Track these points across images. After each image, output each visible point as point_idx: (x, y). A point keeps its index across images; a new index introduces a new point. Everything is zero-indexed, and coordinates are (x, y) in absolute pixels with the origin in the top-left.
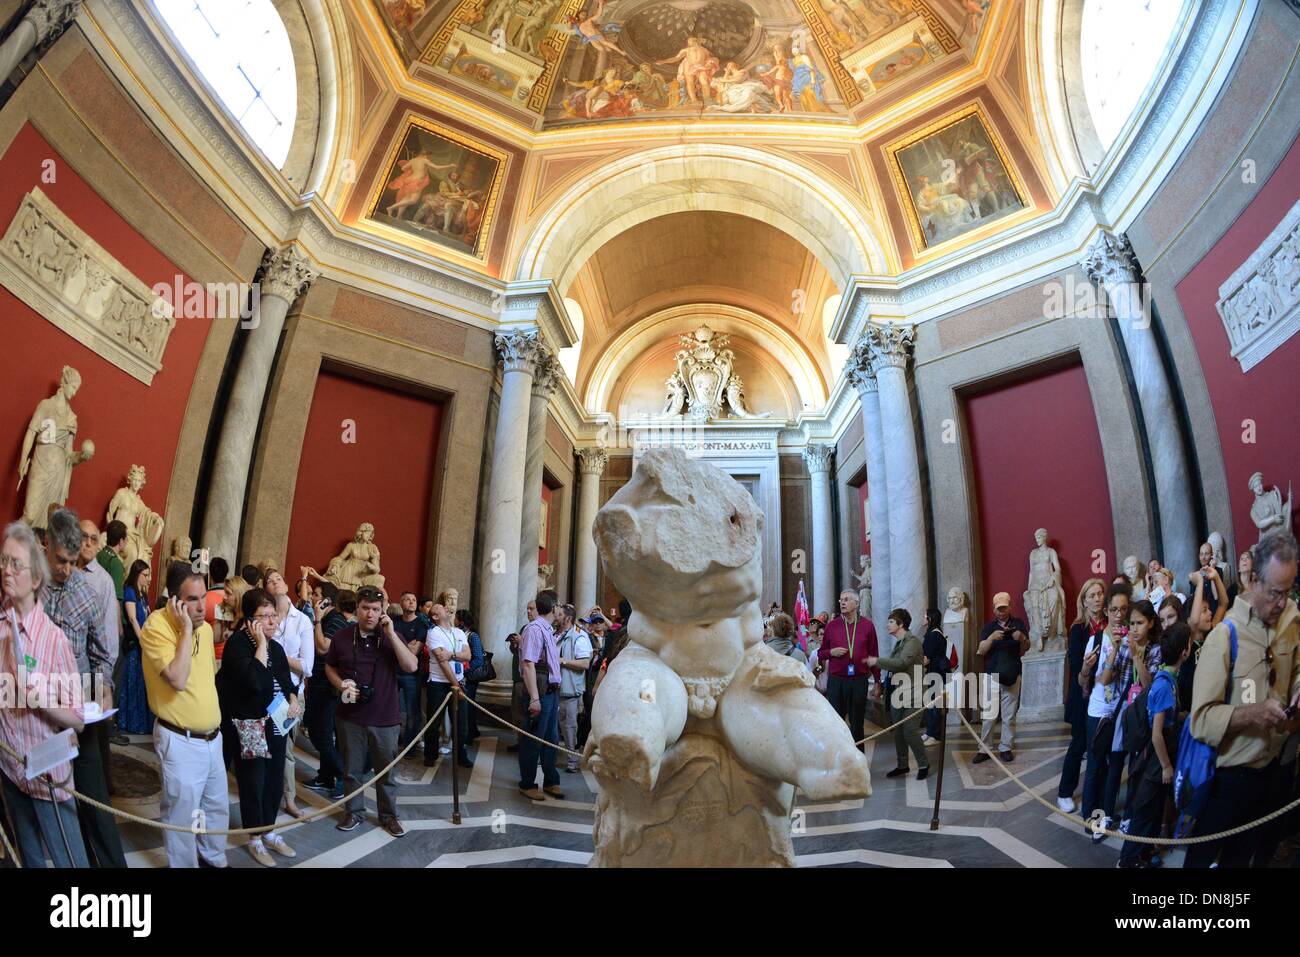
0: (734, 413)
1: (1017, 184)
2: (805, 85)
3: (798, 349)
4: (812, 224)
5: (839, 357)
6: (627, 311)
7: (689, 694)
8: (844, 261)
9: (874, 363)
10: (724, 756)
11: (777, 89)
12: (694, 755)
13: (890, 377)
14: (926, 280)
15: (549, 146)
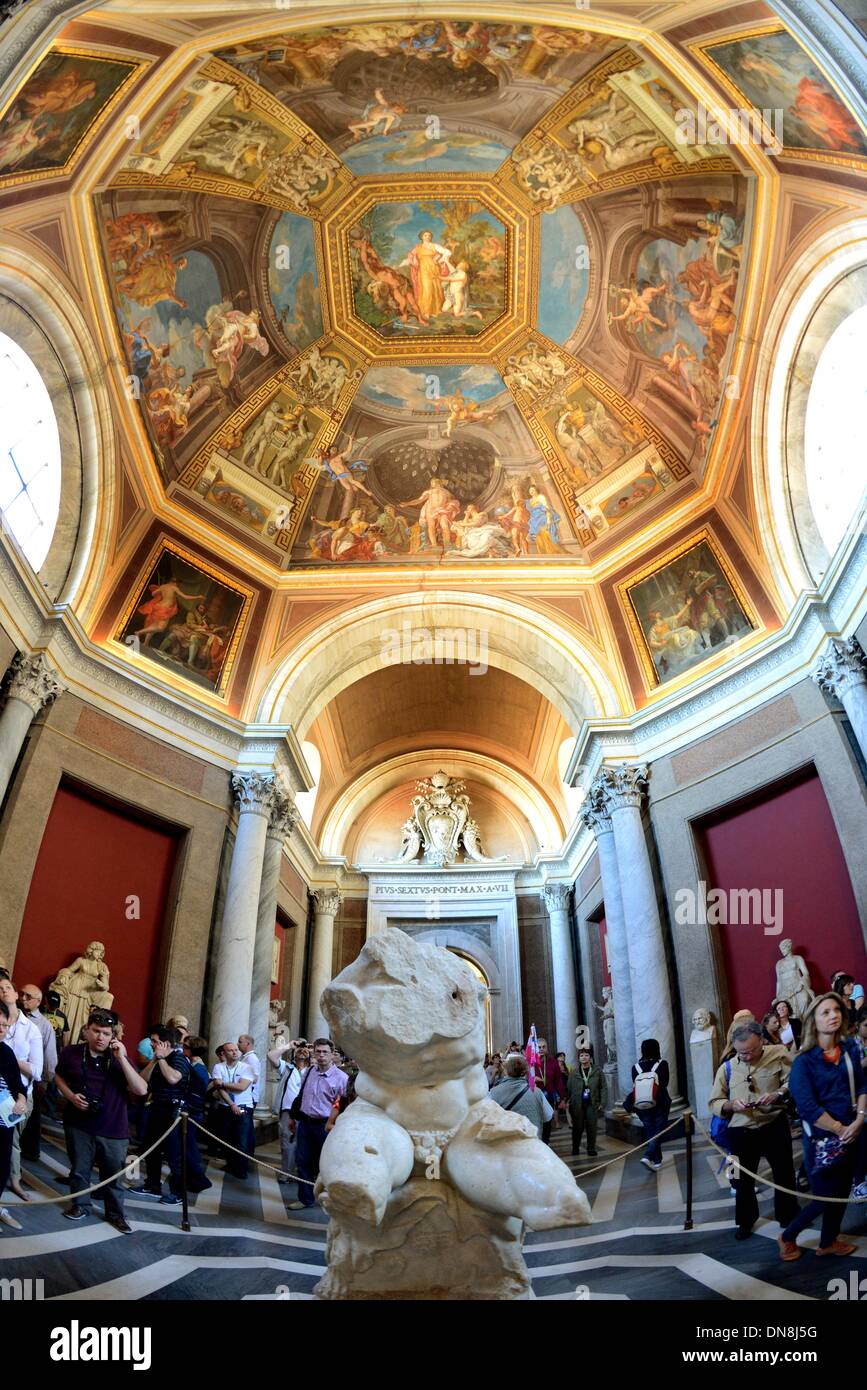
0: (471, 857)
1: (746, 607)
2: (541, 528)
3: (534, 792)
4: (546, 669)
5: (574, 801)
6: (365, 755)
7: (415, 1145)
8: (578, 704)
9: (609, 805)
10: (451, 1196)
11: (514, 531)
12: (421, 1195)
13: (625, 818)
14: (659, 717)
15: (293, 587)
